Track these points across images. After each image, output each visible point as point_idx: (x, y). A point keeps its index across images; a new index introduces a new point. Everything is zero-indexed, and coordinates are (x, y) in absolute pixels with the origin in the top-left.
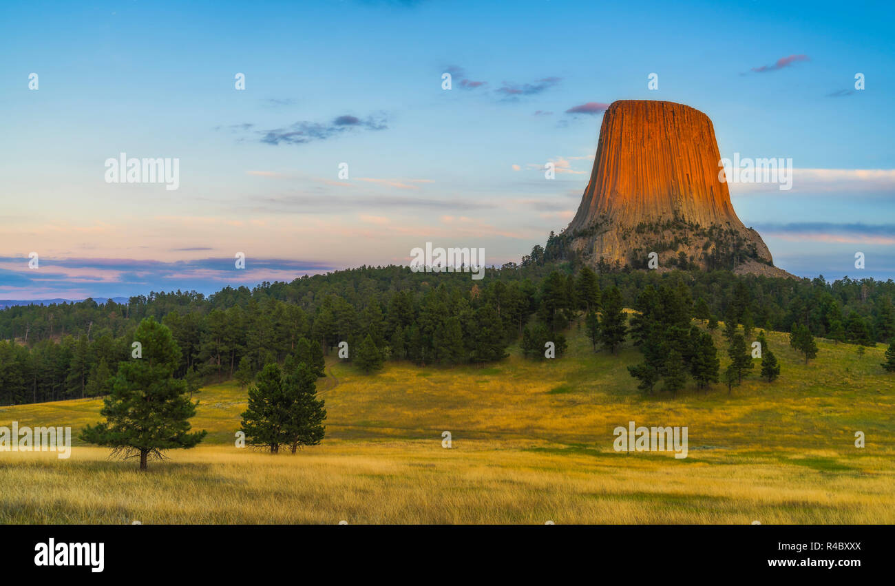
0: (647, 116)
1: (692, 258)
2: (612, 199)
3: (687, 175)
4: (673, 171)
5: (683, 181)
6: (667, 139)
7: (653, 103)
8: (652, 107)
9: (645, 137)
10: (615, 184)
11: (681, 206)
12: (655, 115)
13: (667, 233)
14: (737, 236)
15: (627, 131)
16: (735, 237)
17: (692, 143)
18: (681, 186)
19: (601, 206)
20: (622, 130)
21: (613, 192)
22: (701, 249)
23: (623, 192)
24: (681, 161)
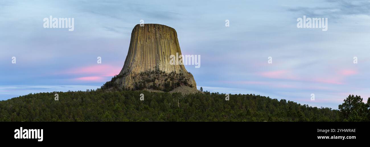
0: (149, 30)
1: (159, 85)
2: (132, 63)
3: (164, 52)
4: (158, 51)
5: (162, 54)
6: (156, 38)
7: (151, 25)
8: (150, 26)
9: (148, 38)
10: (134, 57)
11: (160, 64)
12: (152, 29)
13: (152, 75)
14: (182, 76)
15: (140, 36)
16: (181, 76)
17: (167, 39)
18: (161, 57)
19: (128, 65)
20: (138, 36)
21: (134, 60)
22: (164, 81)
23: (137, 60)
24: (161, 47)
